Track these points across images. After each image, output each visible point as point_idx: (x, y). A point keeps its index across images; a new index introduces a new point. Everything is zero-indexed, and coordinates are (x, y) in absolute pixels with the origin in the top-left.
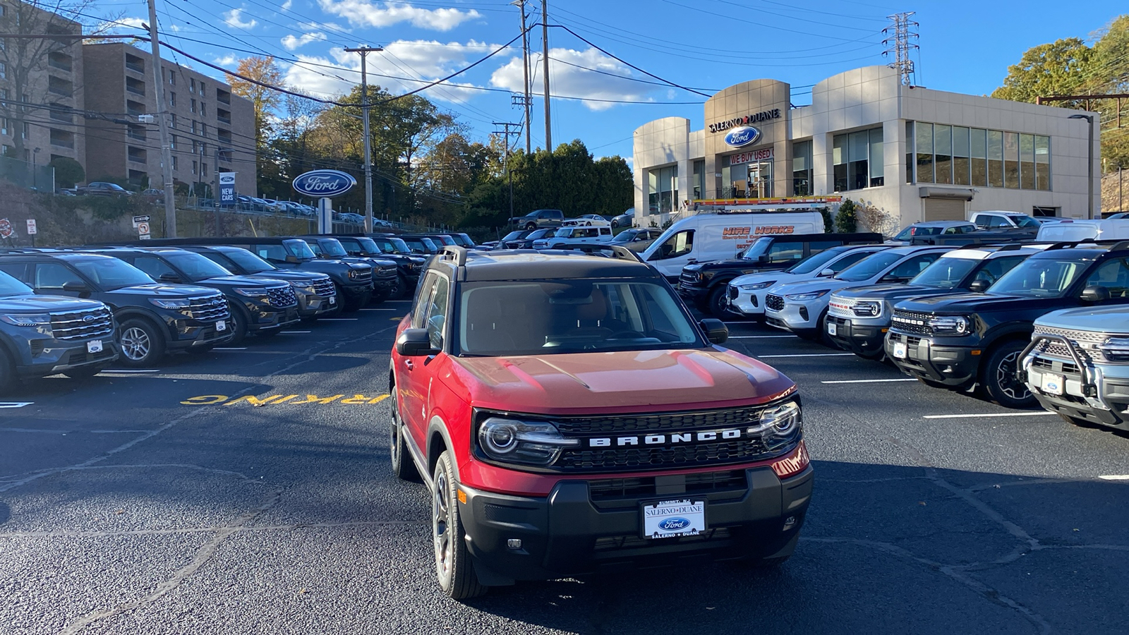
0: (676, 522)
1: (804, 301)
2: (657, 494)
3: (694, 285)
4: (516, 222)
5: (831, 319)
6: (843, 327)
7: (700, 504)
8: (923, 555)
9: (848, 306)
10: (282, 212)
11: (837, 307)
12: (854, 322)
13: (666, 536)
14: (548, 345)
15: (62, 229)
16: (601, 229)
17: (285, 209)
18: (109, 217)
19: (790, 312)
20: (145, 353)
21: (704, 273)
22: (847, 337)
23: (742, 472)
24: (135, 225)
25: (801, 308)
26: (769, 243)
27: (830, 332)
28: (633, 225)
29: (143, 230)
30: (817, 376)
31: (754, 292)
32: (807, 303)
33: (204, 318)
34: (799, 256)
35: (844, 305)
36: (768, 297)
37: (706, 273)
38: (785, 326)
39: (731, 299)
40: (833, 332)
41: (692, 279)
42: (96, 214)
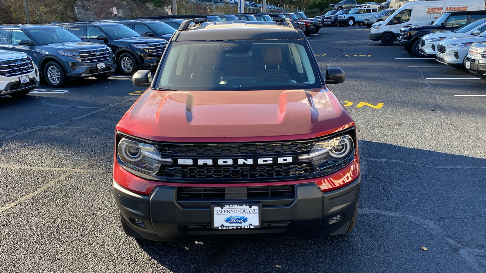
0: (238, 219)
1: (457, 48)
2: (226, 199)
3: (404, 39)
4: (333, 6)
5: (468, 59)
6: (474, 64)
7: (256, 208)
8: (452, 236)
9: (478, 52)
10: (232, 3)
11: (472, 53)
12: (481, 62)
13: (230, 228)
14: (222, 83)
15: (140, 12)
16: (373, 9)
17: (233, 2)
18: (159, 6)
19: (449, 54)
20: (131, 69)
21: (410, 32)
22: (476, 70)
23: (292, 187)
24: (166, 10)
25: (455, 53)
26: (448, 16)
27: (466, 67)
28: (390, 7)
29: (169, 12)
30: (454, 91)
31: (433, 43)
32: (459, 50)
33: (156, 53)
34: (465, 23)
35: (476, 51)
36: (439, 46)
37: (411, 32)
38: (445, 62)
39: (422, 46)
40: (468, 67)
41: (403, 35)
42: (154, 5)
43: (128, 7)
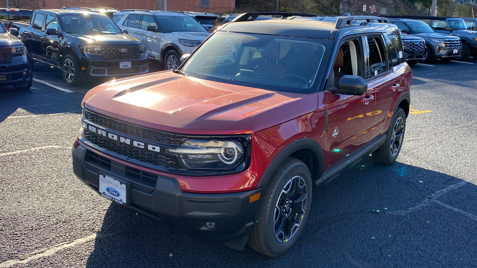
0: (114, 192)
2: (111, 170)
7: (124, 186)
43: (393, 6)
